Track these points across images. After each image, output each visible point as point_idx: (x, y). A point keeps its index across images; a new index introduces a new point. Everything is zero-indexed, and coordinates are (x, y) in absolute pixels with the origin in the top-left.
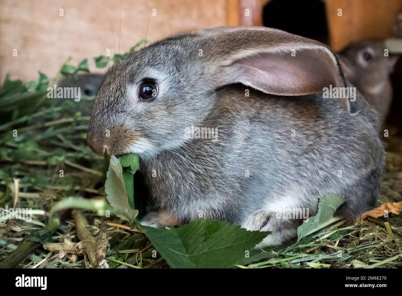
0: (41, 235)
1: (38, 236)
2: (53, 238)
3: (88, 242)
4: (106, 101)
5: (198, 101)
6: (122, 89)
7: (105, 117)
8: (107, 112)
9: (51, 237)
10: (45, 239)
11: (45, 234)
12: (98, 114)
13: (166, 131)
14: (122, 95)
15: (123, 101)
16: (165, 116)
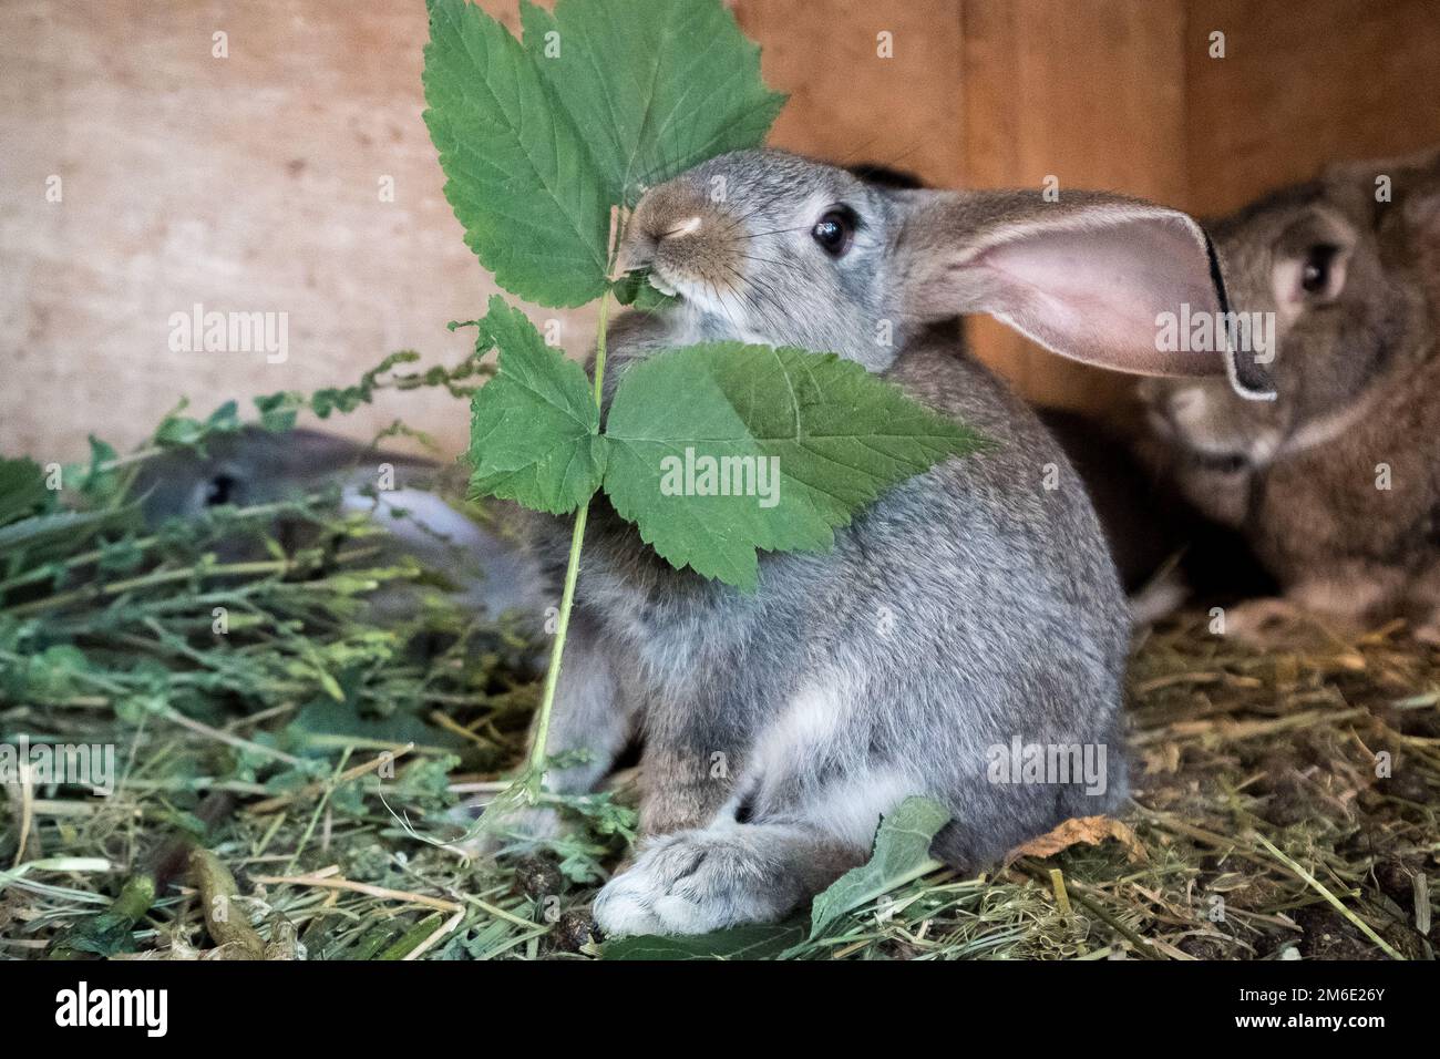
0: (103, 930)
1: (95, 936)
2: (136, 937)
3: (240, 947)
9: (129, 934)
10: (113, 941)
11: (112, 928)
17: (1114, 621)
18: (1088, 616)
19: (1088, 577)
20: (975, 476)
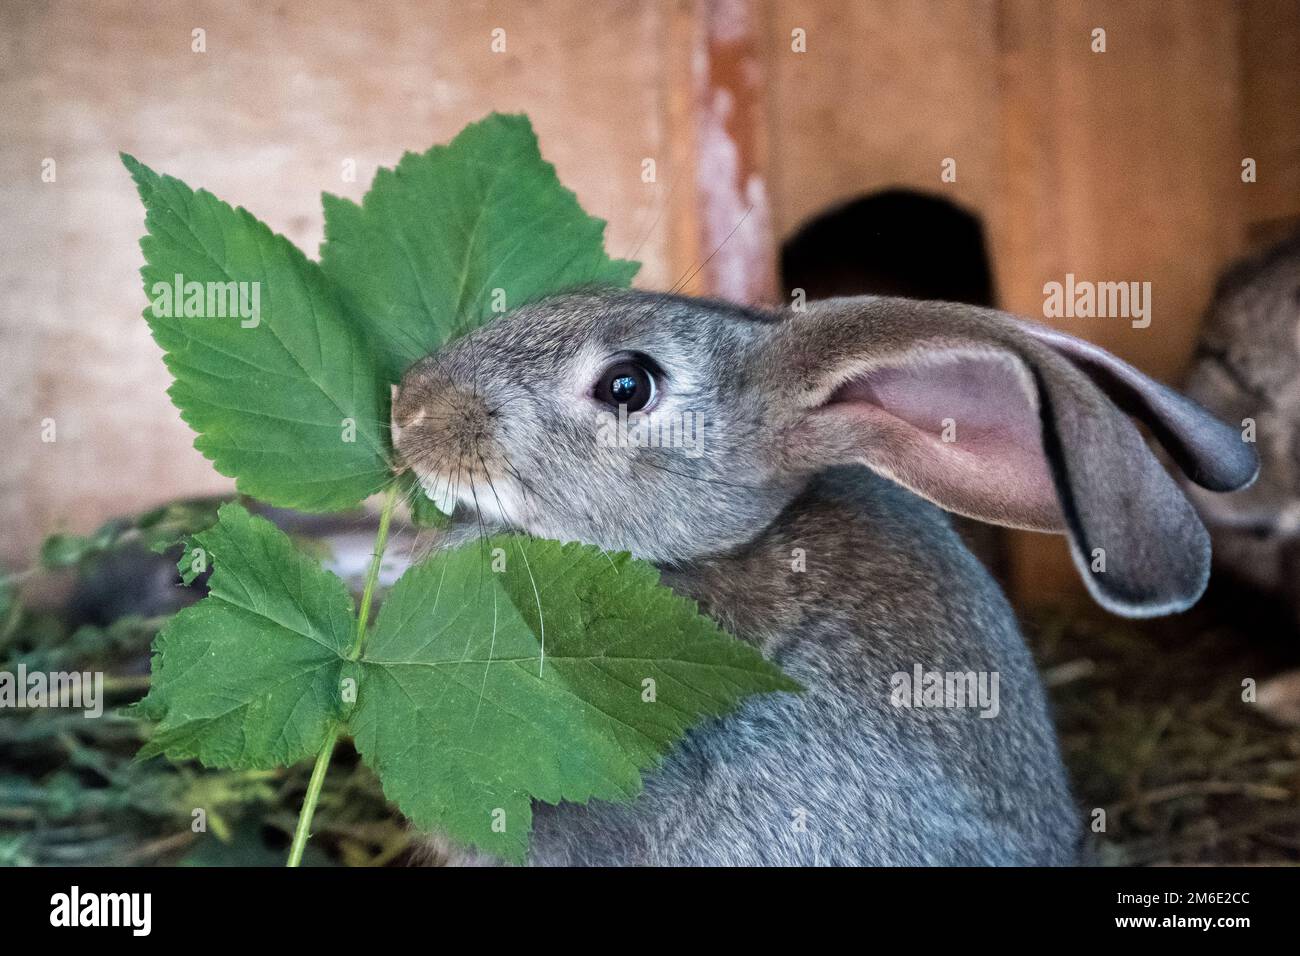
4: (517, 335)
5: (724, 497)
6: (571, 343)
7: (488, 363)
8: (501, 360)
12: (480, 341)
13: (587, 504)
14: (558, 356)
15: (547, 366)
16: (618, 474)
17: (1054, 836)
18: (1014, 833)
19: (1018, 784)
20: (878, 662)
